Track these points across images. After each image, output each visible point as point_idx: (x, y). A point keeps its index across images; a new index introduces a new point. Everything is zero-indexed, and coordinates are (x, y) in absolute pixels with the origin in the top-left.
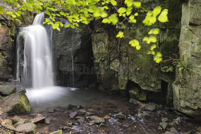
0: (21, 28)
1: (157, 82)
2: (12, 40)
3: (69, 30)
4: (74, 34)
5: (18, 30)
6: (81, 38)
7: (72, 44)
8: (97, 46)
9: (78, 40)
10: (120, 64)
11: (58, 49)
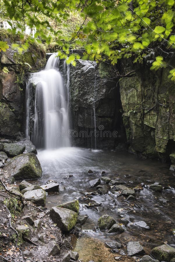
0: (31, 74)
2: (21, 89)
3: (90, 74)
4: (97, 79)
5: (27, 76)
6: (106, 84)
7: (93, 92)
8: (127, 95)
9: (102, 87)
10: (157, 118)
11: (76, 100)
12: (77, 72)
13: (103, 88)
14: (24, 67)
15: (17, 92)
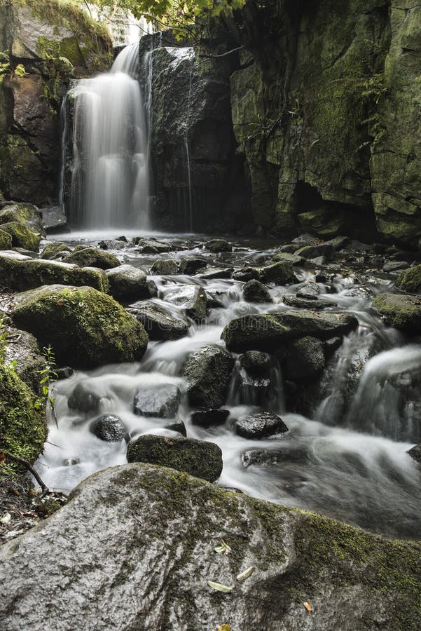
0: (75, 81)
1: (358, 172)
2: (54, 110)
3: (181, 72)
4: (193, 82)
5: (67, 85)
6: (207, 88)
7: (187, 110)
8: (240, 105)
9: (200, 97)
10: (284, 141)
11: (159, 130)
12: (162, 74)
13: (203, 98)
14: (60, 66)
15: (44, 117)
